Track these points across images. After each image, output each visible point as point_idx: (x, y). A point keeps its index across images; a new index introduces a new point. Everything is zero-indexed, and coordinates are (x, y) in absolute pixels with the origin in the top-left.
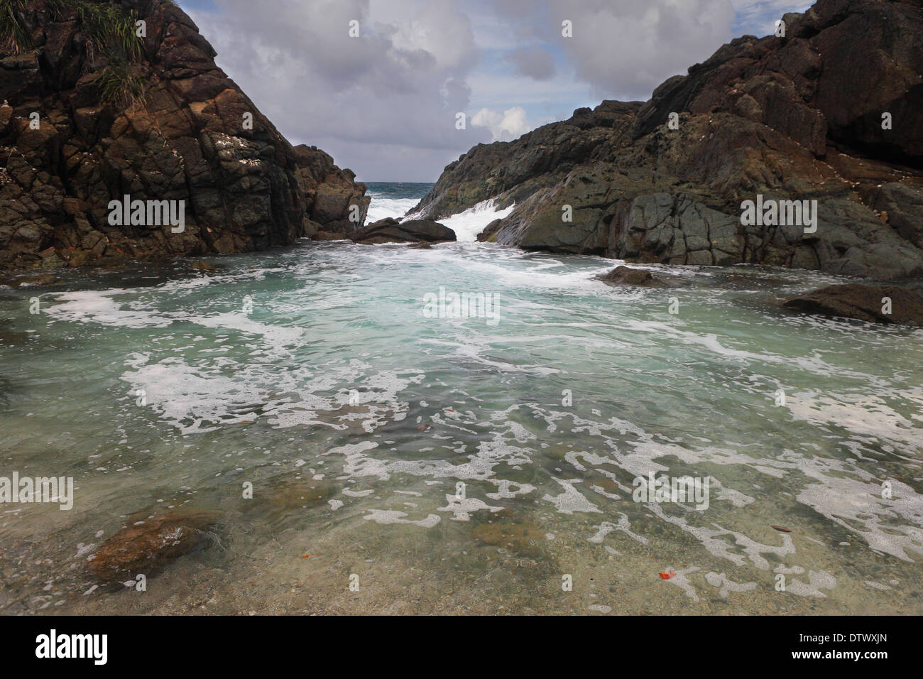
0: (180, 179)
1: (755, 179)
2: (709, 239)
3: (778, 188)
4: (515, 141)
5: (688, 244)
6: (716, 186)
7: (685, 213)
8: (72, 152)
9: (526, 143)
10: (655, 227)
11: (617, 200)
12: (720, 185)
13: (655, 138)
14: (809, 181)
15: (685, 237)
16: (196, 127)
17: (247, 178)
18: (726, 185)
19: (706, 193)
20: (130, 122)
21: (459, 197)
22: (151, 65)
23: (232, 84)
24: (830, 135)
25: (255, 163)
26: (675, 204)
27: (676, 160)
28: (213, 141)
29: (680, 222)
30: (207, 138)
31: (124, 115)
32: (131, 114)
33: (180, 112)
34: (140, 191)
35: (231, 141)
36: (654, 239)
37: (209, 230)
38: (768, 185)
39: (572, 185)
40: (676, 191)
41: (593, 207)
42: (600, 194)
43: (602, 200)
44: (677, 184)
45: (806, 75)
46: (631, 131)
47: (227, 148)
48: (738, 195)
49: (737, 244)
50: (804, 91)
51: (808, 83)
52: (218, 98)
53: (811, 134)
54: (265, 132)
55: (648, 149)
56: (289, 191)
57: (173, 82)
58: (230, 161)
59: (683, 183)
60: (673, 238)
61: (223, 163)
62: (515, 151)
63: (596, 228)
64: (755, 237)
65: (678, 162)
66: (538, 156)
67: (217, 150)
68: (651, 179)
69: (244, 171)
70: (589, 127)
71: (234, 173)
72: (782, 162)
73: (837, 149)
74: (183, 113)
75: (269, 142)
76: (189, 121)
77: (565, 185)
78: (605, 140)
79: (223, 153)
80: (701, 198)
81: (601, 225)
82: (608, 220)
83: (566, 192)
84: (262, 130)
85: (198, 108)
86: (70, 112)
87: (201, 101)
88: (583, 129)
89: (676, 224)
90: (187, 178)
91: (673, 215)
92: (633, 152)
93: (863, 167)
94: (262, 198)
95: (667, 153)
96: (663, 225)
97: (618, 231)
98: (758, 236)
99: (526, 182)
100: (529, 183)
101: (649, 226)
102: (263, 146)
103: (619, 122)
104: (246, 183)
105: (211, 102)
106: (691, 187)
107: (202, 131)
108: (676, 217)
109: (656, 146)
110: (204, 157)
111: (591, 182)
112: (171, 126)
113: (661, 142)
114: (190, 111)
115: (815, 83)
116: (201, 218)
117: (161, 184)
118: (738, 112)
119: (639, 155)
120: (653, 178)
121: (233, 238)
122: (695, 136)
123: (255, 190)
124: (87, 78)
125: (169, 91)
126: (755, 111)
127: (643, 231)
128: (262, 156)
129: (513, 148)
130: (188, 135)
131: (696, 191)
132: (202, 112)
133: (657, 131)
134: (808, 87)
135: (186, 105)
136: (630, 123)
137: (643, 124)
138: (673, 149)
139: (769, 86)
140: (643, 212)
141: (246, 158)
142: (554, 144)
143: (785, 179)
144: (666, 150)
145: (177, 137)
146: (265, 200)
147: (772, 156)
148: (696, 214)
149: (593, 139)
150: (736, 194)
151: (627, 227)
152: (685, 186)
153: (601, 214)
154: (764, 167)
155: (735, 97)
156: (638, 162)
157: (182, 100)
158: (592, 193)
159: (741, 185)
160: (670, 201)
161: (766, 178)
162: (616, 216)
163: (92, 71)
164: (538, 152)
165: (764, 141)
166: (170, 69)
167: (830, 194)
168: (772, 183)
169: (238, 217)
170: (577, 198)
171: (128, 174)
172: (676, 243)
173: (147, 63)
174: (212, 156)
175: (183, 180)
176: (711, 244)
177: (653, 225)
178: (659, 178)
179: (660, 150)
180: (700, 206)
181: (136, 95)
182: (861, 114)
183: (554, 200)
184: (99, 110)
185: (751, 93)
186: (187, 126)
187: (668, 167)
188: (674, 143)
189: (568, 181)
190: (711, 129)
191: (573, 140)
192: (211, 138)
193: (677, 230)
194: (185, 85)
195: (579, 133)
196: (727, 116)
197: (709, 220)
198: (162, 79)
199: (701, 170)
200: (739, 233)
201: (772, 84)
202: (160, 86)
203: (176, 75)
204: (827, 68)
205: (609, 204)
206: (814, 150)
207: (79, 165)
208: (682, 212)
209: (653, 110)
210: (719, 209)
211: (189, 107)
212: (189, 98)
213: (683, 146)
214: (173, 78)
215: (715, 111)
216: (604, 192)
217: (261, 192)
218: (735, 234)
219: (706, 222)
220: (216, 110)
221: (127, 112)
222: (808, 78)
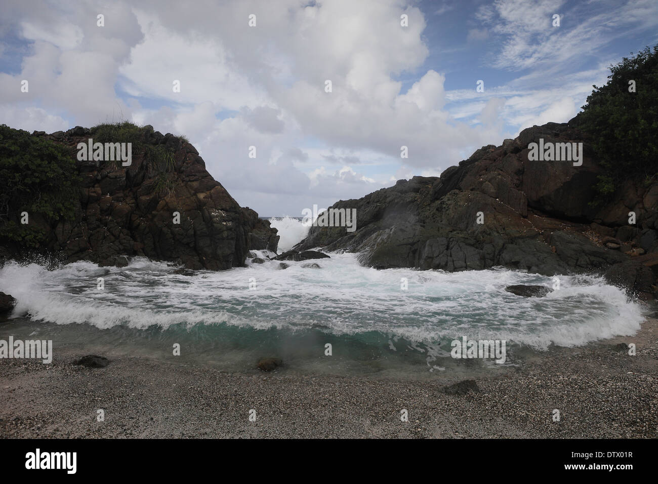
0: (191, 232)
1: (490, 229)
2: (465, 262)
3: (503, 234)
4: (362, 199)
5: (455, 265)
6: (471, 232)
7: (453, 249)
8: (136, 218)
9: (368, 201)
10: (438, 256)
11: (418, 241)
12: (474, 232)
13: (441, 203)
14: (519, 230)
15: (453, 261)
16: (200, 206)
17: (226, 232)
18: (477, 232)
19: (466, 237)
20: (167, 203)
21: (328, 233)
22: (177, 174)
23: (219, 184)
24: (528, 205)
25: (230, 224)
26: (448, 244)
27: (452, 216)
28: (210, 213)
29: (451, 253)
30: (206, 212)
31: (164, 199)
32: (167, 199)
33: (192, 198)
34: (171, 238)
35: (218, 213)
36: (437, 262)
37: (204, 258)
38: (498, 232)
39: (395, 233)
40: (450, 236)
41: (406, 245)
42: (410, 238)
43: (411, 241)
44: (451, 232)
45: (516, 173)
46: (429, 196)
47: (217, 216)
48: (483, 237)
49: (480, 265)
50: (515, 181)
51: (517, 177)
52: (212, 191)
53: (520, 204)
54: (235, 208)
55: (437, 210)
56: (244, 237)
57: (189, 183)
58: (218, 223)
59: (454, 230)
60: (447, 263)
61: (215, 225)
62: (362, 205)
63: (408, 256)
64: (489, 260)
65: (453, 218)
66: (376, 210)
67: (211, 217)
68: (437, 229)
69: (225, 228)
70: (406, 192)
71: (220, 229)
72: (504, 220)
73: (533, 212)
74: (193, 198)
75: (236, 212)
76: (196, 202)
77: (391, 233)
78: (416, 201)
79: (215, 219)
80: (463, 240)
81: (411, 254)
82: (414, 252)
83: (391, 236)
84: (233, 206)
85: (201, 196)
86: (136, 198)
87: (203, 192)
88: (402, 193)
89: (449, 254)
90: (195, 232)
91: (447, 249)
92: (429, 210)
93: (546, 221)
94: (232, 241)
95: (447, 212)
96: (442, 255)
97: (419, 259)
98: (491, 260)
99: (370, 225)
100: (371, 225)
101: (435, 256)
102: (232, 214)
103: (422, 190)
104: (225, 234)
105: (208, 193)
106: (458, 233)
107: (204, 208)
108: (449, 250)
109: (442, 208)
110: (204, 221)
111: (405, 231)
112: (187, 205)
113: (444, 206)
114: (197, 197)
115: (521, 177)
116: (200, 252)
117: (182, 235)
118: (483, 192)
119: (433, 212)
120: (438, 228)
121: (216, 263)
122: (462, 203)
123: (230, 237)
124: (147, 182)
125: (186, 187)
126: (492, 190)
127: (432, 258)
128: (232, 220)
129: (361, 203)
130: (195, 209)
131: (461, 235)
132: (204, 198)
133: (442, 199)
134: (518, 179)
135: (195, 194)
136: (429, 192)
137: (436, 193)
138: (450, 210)
139: (498, 178)
140: (432, 248)
141: (225, 222)
142: (385, 203)
143: (506, 229)
144: (447, 210)
145: (190, 210)
146: (233, 242)
147: (500, 216)
148: (459, 249)
149: (408, 200)
150: (481, 237)
151: (424, 255)
152: (455, 232)
153: (411, 248)
154: (495, 222)
155: (482, 183)
156: (432, 216)
157: (193, 192)
158: (406, 237)
159: (484, 232)
160: (445, 242)
161: (496, 229)
162: (418, 250)
163: (150, 178)
164: (376, 207)
165: (495, 208)
166: (188, 176)
167: (528, 237)
168: (500, 232)
169: (219, 252)
170: (398, 240)
171: (165, 229)
172: (448, 265)
173: (176, 173)
174: (209, 221)
175: (193, 233)
176: (467, 265)
177: (437, 255)
178: (442, 228)
179: (444, 210)
180: (461, 244)
181: (171, 189)
182: (542, 195)
183: (385, 241)
184: (151, 197)
185: (489, 182)
186: (195, 205)
187: (448, 220)
188: (451, 207)
189: (393, 230)
190: (469, 200)
191: (396, 201)
192: (208, 212)
193: (449, 258)
194: (195, 184)
195: (400, 196)
196: (478, 194)
197: (465, 252)
198: (183, 181)
199: (465, 223)
200: (481, 259)
201: (500, 177)
202: (182, 185)
203: (191, 180)
204: (525, 170)
205: (415, 243)
206: (521, 213)
207: (139, 225)
208: (452, 248)
209: (441, 185)
210: (473, 245)
211: (196, 195)
212: (197, 191)
213: (455, 209)
214: (190, 181)
215: (472, 190)
216: (412, 236)
217: (232, 239)
218: (478, 260)
219: (464, 253)
220: (211, 197)
221: (165, 197)
222: (517, 175)
